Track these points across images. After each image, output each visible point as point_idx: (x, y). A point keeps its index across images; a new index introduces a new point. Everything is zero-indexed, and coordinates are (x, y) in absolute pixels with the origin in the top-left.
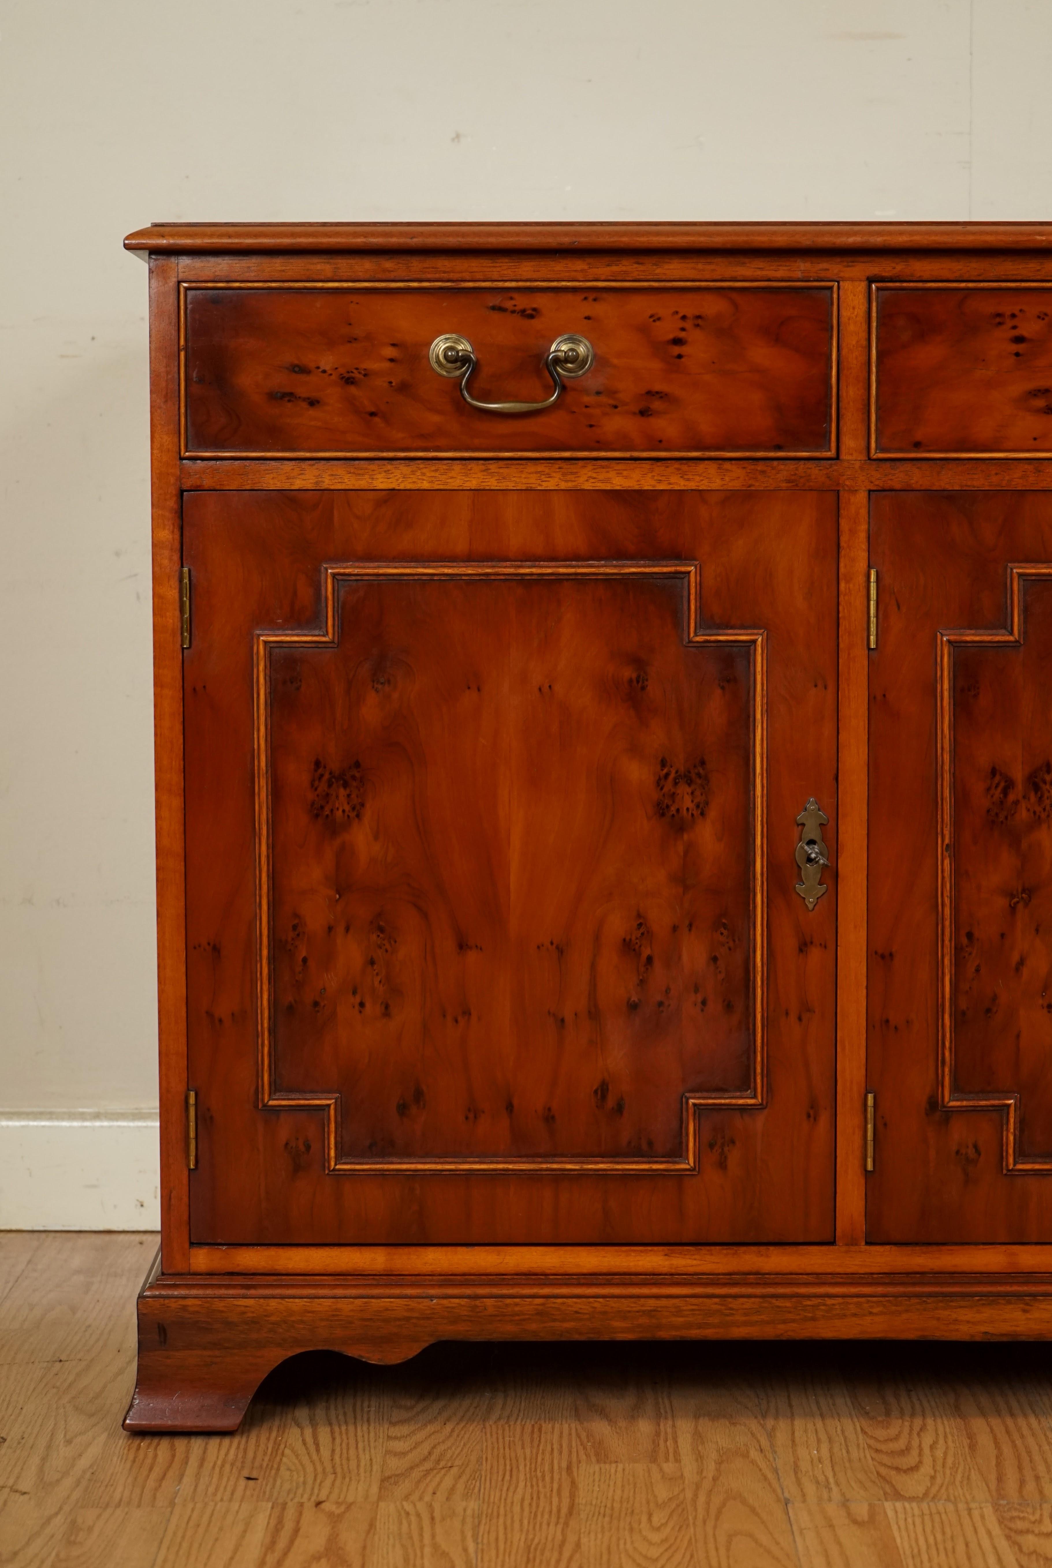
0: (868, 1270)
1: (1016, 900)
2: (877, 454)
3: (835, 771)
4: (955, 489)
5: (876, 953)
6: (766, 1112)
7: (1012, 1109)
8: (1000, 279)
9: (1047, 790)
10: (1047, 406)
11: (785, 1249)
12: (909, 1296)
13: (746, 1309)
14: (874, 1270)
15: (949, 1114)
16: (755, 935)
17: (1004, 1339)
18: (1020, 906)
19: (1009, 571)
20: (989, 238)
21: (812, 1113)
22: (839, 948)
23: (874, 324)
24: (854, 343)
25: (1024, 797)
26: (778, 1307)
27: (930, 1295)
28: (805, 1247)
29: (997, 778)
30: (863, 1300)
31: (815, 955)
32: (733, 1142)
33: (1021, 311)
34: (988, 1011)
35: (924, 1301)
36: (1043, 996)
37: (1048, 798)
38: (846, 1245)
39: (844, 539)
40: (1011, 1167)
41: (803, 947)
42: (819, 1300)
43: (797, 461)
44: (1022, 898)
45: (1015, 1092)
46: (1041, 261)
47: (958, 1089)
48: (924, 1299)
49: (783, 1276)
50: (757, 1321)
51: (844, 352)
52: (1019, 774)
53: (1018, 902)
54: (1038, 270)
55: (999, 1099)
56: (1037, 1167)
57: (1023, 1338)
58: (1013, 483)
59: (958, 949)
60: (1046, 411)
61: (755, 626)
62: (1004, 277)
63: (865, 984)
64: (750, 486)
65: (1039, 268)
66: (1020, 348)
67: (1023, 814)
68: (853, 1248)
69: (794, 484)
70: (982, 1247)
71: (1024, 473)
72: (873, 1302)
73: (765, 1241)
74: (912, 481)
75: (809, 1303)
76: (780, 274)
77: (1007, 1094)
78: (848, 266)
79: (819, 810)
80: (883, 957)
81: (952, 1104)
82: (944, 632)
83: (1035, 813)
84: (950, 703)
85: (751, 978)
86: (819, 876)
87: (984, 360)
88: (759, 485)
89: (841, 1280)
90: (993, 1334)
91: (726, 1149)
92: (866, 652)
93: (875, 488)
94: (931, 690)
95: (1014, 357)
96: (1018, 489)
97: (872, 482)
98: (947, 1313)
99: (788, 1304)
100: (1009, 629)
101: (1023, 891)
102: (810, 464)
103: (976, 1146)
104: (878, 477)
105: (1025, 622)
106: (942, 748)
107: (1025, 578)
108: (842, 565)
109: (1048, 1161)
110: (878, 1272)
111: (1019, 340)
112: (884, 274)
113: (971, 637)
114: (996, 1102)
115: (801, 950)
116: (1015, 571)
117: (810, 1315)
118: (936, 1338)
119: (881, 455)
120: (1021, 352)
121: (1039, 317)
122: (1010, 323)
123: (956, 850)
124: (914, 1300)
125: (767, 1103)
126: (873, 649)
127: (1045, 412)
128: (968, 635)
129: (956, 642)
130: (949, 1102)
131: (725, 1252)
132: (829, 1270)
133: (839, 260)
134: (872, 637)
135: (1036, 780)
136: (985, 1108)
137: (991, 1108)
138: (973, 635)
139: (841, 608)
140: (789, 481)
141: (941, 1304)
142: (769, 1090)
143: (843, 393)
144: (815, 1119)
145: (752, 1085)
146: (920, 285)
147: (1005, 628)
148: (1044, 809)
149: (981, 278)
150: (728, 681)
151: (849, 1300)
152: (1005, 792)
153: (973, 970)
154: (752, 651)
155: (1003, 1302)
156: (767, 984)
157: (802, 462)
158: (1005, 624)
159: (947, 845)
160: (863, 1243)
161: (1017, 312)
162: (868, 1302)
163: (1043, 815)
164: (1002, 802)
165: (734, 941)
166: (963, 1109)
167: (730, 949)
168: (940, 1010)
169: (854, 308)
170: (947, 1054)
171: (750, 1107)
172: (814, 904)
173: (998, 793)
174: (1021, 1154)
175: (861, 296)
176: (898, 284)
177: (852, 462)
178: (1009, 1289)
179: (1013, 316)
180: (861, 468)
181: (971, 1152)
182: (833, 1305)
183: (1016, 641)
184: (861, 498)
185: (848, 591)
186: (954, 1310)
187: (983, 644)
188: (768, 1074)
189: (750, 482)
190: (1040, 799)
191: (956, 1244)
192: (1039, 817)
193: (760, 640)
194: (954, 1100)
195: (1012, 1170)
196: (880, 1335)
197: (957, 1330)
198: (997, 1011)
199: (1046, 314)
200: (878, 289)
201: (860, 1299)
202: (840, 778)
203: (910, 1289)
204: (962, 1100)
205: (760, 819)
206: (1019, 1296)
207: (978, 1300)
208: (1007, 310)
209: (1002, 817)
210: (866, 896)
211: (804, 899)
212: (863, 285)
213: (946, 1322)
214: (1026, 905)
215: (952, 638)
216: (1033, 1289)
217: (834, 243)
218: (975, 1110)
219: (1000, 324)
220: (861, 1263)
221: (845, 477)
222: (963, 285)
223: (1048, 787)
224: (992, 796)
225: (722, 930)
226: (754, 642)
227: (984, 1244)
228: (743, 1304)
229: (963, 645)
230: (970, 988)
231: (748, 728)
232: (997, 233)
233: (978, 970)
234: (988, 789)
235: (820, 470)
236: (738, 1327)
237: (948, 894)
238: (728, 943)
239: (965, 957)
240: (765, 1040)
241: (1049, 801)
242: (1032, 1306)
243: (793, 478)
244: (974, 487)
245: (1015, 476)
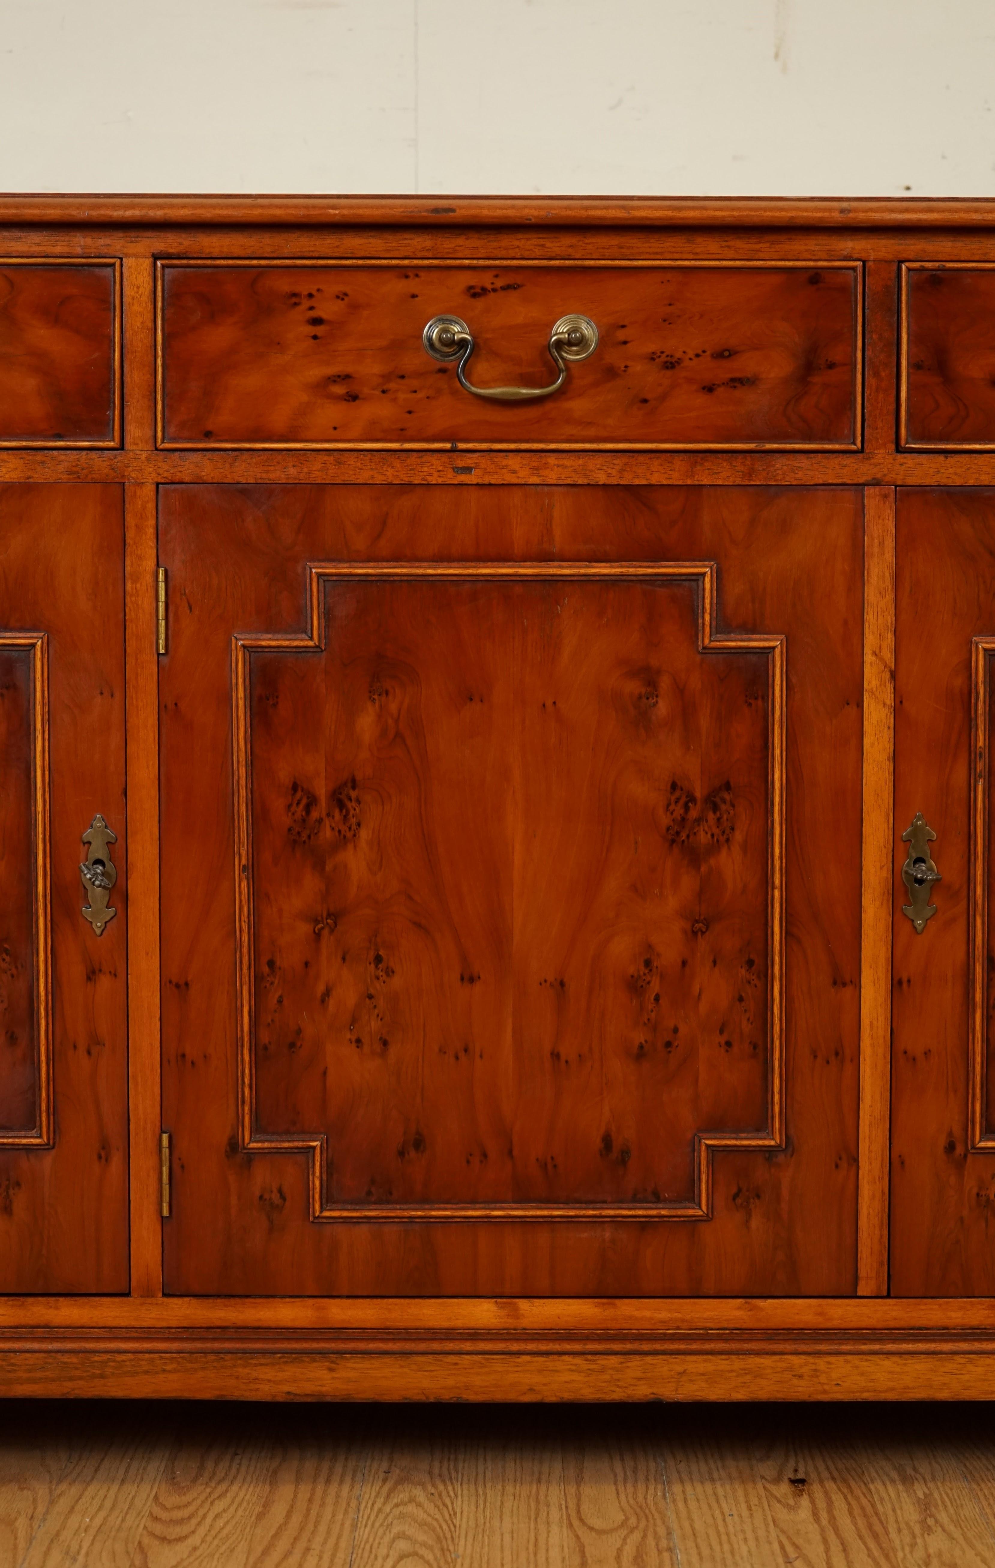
0: (164, 1324)
1: (321, 925)
2: (163, 445)
3: (124, 786)
4: (249, 482)
5: (170, 982)
6: (53, 1152)
7: (318, 1151)
8: (296, 256)
9: (352, 807)
10: (347, 393)
11: (76, 1301)
12: (205, 1352)
13: (30, 1365)
14: (173, 1323)
15: (250, 1157)
16: (38, 961)
17: (309, 1400)
18: (326, 932)
19: (308, 572)
20: (278, 212)
21: (103, 1154)
22: (129, 976)
23: (159, 304)
24: (139, 324)
25: (328, 815)
26: (66, 1363)
27: (229, 1352)
28: (97, 1299)
29: (299, 794)
30: (156, 1356)
31: (104, 982)
32: (18, 1184)
33: (318, 290)
34: (292, 1045)
35: (222, 1358)
36: (351, 1030)
37: (353, 816)
38: (141, 1297)
39: (130, 535)
40: (317, 1214)
41: (92, 975)
42: (108, 1356)
43: (78, 452)
44: (327, 923)
45: (321, 1133)
46: (340, 237)
47: (258, 1128)
48: (222, 1356)
49: (74, 1330)
50: (41, 1378)
51: (127, 335)
52: (322, 790)
53: (323, 928)
54: (337, 247)
55: (304, 1141)
56: (345, 1214)
57: (328, 1399)
58: (313, 476)
59: (258, 979)
60: (347, 398)
61: (35, 628)
62: (299, 254)
63: (158, 1016)
64: (28, 478)
65: (337, 244)
66: (319, 330)
67: (327, 834)
68: (149, 1300)
69: (76, 476)
70: (288, 1300)
71: (323, 465)
72: (166, 1359)
73: (55, 1292)
74: (203, 474)
75: (96, 1359)
76: (58, 249)
77: (312, 1134)
78: (132, 242)
79: (106, 827)
80: (178, 986)
81: (252, 1145)
82: (239, 636)
83: (340, 832)
84: (245, 712)
85: (35, 1008)
86: (107, 899)
87: (279, 344)
88: (38, 476)
89: (136, 1335)
90: (296, 1395)
91: (11, 1192)
92: (156, 656)
93: (163, 481)
94: (225, 699)
95: (312, 341)
96: (317, 482)
97: (159, 475)
98: (247, 1371)
99: (75, 1360)
100: (309, 633)
101: (329, 915)
102: (93, 454)
103: (280, 1191)
104: (166, 468)
105: (327, 626)
106: (238, 762)
107: (326, 578)
108: (128, 563)
109: (357, 1207)
110: (177, 1326)
111: (317, 321)
112: (171, 251)
113: (268, 641)
114: (300, 1144)
115: (89, 978)
116: (314, 571)
117: (98, 1372)
118: (234, 1398)
119: (167, 445)
120: (319, 334)
121: (338, 297)
122: (306, 304)
123: (253, 870)
124: (212, 1357)
125: (54, 1143)
126: (162, 654)
127: (345, 400)
128: (264, 640)
129: (252, 647)
130: (249, 1143)
131: (11, 1303)
132: (123, 1324)
133: (121, 235)
134: (161, 641)
135: (340, 796)
136: (289, 1150)
137: (296, 1151)
138: (270, 639)
139: (127, 610)
140: (70, 473)
141: (239, 1362)
142: (56, 1129)
143: (127, 379)
144: (107, 1160)
145: (38, 1124)
146: (209, 262)
147: (306, 633)
148: (350, 828)
149: (274, 255)
150: (7, 688)
151: (140, 1356)
152: (308, 809)
153: (275, 1001)
154: (32, 656)
155: (307, 1359)
156: (52, 1014)
157: (84, 453)
158: (303, 628)
159: (244, 866)
160: (160, 1294)
161: (314, 293)
162: (162, 1358)
163: (349, 835)
164: (304, 821)
165: (17, 968)
166: (266, 1151)
167: (13, 976)
168: (239, 1044)
169: (138, 287)
170: (247, 1091)
171: (35, 1147)
172: (102, 928)
173: (300, 811)
174: (328, 1200)
175: (146, 274)
176: (184, 262)
177: (138, 452)
178: (315, 1345)
179: (310, 296)
180: (148, 459)
181: (276, 1197)
182: (123, 1361)
183: (316, 647)
184: (149, 491)
185: (134, 591)
186: (255, 1368)
187: (281, 650)
188: (54, 1111)
189: (29, 474)
190: (345, 818)
191: (261, 1297)
192: (345, 837)
193: (39, 643)
194: (254, 1142)
195: (318, 1217)
196: (173, 1395)
197: (257, 1390)
198: (301, 1045)
199: (346, 294)
200: (163, 266)
201: (152, 1356)
202: (128, 793)
203: (209, 1345)
204: (263, 1141)
205: (41, 836)
206: (323, 1353)
207: (280, 1358)
208: (304, 288)
209: (304, 837)
210: (158, 921)
211: (91, 923)
212: (147, 263)
213: (245, 1381)
214: (332, 931)
215: (247, 643)
216: (342, 1346)
217: (111, 217)
218: (278, 1151)
219: (296, 304)
220: (158, 1316)
221: (130, 469)
222: (255, 262)
223: (354, 804)
224: (293, 814)
225: (4, 956)
226: (33, 645)
227: (291, 1297)
228: (26, 1359)
229: (259, 650)
230: (272, 1020)
231: (29, 739)
232: (287, 207)
233: (280, 1001)
234: (290, 806)
235: (103, 461)
236: (21, 1384)
237: (246, 920)
238: (10, 970)
239: (266, 987)
240: (51, 1075)
241: (355, 819)
242: (338, 1364)
243: (74, 469)
244: (270, 480)
245: (314, 469)
